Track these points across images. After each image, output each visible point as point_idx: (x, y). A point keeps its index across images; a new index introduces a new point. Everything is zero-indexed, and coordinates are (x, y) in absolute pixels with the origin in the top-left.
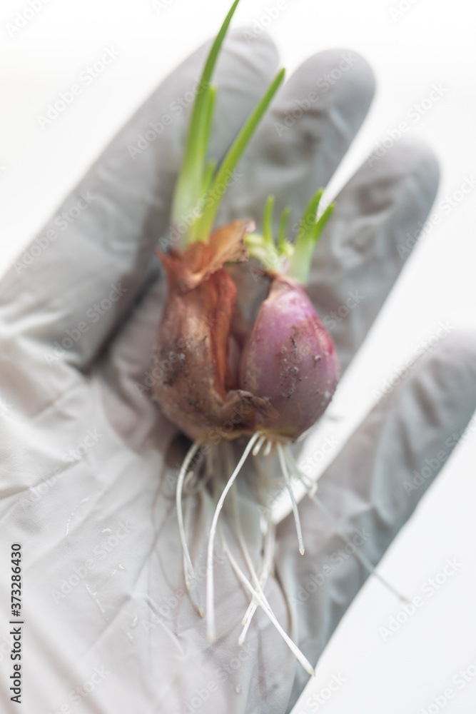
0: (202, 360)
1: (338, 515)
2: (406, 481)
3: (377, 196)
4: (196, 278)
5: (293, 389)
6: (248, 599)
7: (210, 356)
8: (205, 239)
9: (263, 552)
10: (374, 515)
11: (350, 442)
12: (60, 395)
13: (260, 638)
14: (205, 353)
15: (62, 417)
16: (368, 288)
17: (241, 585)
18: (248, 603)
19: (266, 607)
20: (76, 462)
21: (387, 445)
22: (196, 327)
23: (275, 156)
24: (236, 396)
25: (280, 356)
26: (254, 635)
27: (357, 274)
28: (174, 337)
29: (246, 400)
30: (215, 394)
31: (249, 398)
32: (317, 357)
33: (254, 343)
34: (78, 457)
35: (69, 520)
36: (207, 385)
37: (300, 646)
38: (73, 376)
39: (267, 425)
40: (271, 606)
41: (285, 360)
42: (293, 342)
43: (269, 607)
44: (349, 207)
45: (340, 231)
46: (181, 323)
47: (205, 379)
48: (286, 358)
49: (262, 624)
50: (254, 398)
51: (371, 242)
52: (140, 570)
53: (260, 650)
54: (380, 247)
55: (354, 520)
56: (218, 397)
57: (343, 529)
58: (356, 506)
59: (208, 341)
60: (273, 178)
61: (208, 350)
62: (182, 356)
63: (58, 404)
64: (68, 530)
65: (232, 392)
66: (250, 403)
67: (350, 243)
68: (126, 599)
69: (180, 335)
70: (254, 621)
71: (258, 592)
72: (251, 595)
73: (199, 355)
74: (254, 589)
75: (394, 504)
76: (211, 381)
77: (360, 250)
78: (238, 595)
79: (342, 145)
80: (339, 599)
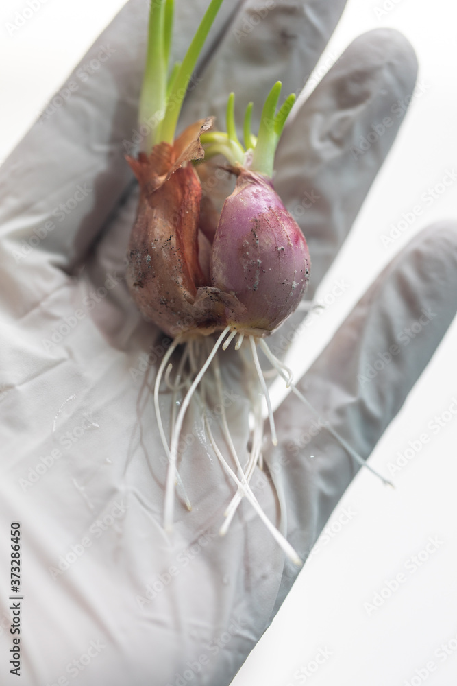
0: (169, 259)
1: (325, 408)
2: (392, 373)
3: (354, 89)
4: (162, 179)
5: (257, 282)
6: (233, 490)
7: (177, 255)
8: (171, 141)
9: (250, 448)
10: (361, 407)
11: (338, 335)
12: (46, 296)
13: (246, 529)
14: (171, 253)
15: (48, 317)
16: (349, 180)
17: (227, 478)
18: (233, 494)
19: (252, 498)
20: (62, 361)
21: (372, 337)
22: (161, 228)
23: (252, 54)
24: (203, 292)
25: (242, 250)
26: (239, 526)
27: (336, 167)
28: (141, 239)
29: (213, 296)
30: (185, 292)
31: (216, 294)
32: (280, 248)
33: (217, 239)
34: (64, 355)
35: (56, 417)
36: (176, 284)
37: (289, 538)
38: (60, 277)
39: (237, 320)
40: (256, 498)
41: (247, 253)
42: (254, 234)
43: (255, 499)
44: (326, 101)
45: (318, 124)
46: (147, 225)
47: (173, 278)
48: (249, 251)
49: (248, 516)
50: (221, 294)
51: (349, 133)
52: (127, 463)
53: (246, 541)
54: (359, 138)
55: (341, 412)
56: (187, 293)
57: (329, 421)
58: (341, 398)
59: (174, 240)
60: (251, 76)
61: (175, 249)
62: (149, 257)
63: (44, 304)
64: (55, 427)
65: (201, 289)
66: (216, 298)
67: (329, 136)
68: (113, 492)
69: (146, 237)
70: (239, 512)
71: (244, 484)
72: (237, 486)
73: (165, 254)
74: (240, 481)
75: (381, 397)
76: (180, 280)
77: (338, 143)
78: (223, 487)
79: (319, 42)
80: (328, 490)
